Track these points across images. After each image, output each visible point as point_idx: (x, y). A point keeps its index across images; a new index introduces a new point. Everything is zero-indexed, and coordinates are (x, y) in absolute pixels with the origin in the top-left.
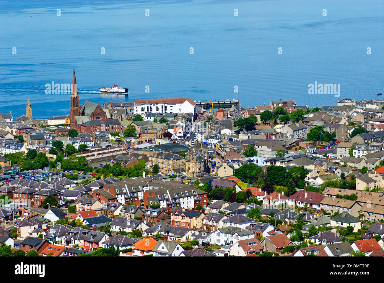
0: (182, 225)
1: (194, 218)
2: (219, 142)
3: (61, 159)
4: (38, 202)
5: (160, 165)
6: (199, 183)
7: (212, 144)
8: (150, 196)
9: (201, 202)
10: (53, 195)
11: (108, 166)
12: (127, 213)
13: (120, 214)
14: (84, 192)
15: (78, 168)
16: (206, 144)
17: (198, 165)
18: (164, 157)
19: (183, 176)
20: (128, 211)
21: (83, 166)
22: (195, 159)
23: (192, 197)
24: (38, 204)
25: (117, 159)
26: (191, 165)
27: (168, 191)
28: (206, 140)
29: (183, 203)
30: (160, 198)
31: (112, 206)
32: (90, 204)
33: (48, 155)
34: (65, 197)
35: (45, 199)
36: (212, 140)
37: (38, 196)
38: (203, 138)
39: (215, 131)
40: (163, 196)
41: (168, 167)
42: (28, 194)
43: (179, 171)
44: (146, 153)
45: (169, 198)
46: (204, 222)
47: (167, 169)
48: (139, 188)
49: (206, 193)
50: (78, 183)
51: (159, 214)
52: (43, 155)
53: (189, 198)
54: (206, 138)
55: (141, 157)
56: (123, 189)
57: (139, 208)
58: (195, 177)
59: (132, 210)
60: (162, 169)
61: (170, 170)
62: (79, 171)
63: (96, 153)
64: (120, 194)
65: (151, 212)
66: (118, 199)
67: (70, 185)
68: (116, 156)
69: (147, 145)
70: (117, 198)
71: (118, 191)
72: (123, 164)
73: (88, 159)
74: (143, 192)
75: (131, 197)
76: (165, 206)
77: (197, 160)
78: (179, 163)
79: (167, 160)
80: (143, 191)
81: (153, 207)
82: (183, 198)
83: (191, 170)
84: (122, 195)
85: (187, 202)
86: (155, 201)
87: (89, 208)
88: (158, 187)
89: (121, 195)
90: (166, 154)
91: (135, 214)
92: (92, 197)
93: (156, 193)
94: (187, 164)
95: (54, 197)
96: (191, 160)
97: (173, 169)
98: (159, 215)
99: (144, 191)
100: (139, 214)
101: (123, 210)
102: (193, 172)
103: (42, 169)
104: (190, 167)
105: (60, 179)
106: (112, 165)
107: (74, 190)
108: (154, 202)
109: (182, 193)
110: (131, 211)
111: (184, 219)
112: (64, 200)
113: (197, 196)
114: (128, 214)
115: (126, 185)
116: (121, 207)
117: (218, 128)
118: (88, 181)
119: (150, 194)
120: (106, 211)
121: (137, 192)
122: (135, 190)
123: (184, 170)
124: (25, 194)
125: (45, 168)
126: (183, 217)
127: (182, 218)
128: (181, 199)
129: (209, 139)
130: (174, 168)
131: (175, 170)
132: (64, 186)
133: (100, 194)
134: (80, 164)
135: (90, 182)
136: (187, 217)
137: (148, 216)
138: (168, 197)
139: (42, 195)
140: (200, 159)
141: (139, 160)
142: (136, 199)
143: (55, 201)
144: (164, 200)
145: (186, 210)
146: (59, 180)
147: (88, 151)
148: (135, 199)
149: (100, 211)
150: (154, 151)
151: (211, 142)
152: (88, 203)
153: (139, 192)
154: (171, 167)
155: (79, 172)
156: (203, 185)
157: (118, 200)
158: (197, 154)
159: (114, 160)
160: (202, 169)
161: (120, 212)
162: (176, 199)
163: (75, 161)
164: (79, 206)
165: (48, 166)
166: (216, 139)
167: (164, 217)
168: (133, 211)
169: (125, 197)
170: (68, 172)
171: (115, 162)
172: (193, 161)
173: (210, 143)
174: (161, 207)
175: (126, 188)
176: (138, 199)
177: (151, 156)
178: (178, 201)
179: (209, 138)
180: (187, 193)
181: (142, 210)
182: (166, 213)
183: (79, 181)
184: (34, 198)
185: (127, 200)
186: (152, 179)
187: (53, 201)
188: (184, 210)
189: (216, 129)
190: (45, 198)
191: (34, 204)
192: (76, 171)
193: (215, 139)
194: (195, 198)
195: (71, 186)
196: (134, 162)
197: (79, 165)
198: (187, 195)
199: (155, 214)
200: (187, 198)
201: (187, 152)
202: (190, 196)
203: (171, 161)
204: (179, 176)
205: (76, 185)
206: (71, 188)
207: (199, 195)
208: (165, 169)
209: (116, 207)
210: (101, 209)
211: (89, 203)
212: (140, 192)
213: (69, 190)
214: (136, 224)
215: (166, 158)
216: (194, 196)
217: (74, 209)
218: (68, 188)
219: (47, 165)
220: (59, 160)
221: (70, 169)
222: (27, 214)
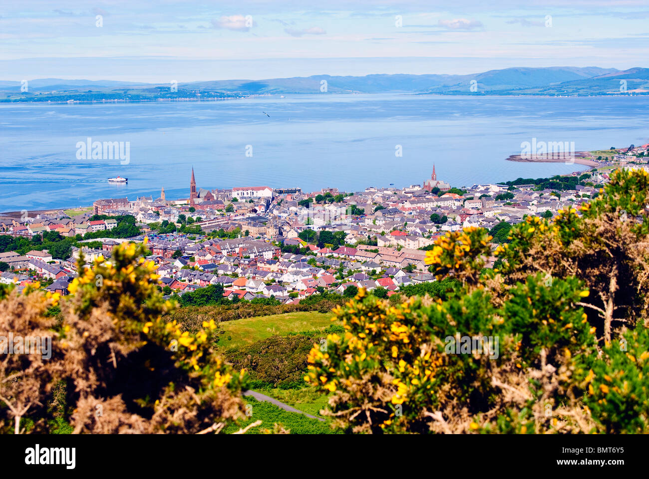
0: (265, 269)
1: (273, 265)
2: (288, 215)
5: (250, 230)
6: (275, 242)
7: (284, 216)
8: (243, 251)
9: (277, 254)
10: (180, 250)
11: (216, 231)
13: (224, 262)
14: (200, 248)
16: (280, 217)
17: (275, 230)
18: (252, 225)
19: (265, 237)
20: (229, 260)
21: (199, 231)
22: (273, 226)
23: (271, 251)
24: (170, 256)
25: (221, 226)
26: (270, 230)
27: (255, 247)
29: (265, 255)
30: (250, 252)
31: (218, 257)
32: (204, 255)
33: (176, 224)
35: (174, 253)
36: (283, 214)
37: (170, 251)
38: (278, 213)
39: (285, 208)
40: (252, 251)
41: (255, 231)
42: (163, 249)
43: (262, 234)
44: (240, 222)
46: (279, 267)
48: (236, 246)
49: (280, 248)
51: (249, 262)
52: (172, 224)
53: (269, 252)
54: (280, 213)
55: (237, 225)
56: (225, 246)
57: (236, 258)
58: (273, 238)
60: (251, 233)
61: (256, 234)
62: (196, 234)
63: (207, 223)
64: (224, 249)
65: (244, 261)
68: (220, 224)
70: (221, 252)
71: (222, 248)
72: (225, 229)
73: (202, 226)
74: (238, 248)
75: (231, 251)
76: (254, 257)
78: (262, 229)
79: (254, 227)
81: (245, 258)
82: (265, 251)
83: (270, 233)
87: (203, 258)
88: (248, 245)
90: (254, 223)
91: (233, 262)
92: (205, 251)
93: (248, 248)
94: (268, 229)
96: (270, 227)
99: (240, 248)
100: (237, 262)
101: (226, 260)
102: (271, 235)
103: (172, 233)
105: (184, 240)
106: (218, 230)
107: (193, 246)
108: (246, 255)
112: (187, 253)
114: (229, 262)
115: (227, 244)
116: (224, 258)
118: (202, 241)
119: (243, 249)
120: (214, 260)
121: (235, 248)
122: (233, 247)
123: (265, 234)
125: (174, 232)
126: (265, 264)
128: (264, 253)
130: (259, 232)
131: (260, 234)
132: (186, 244)
133: (210, 250)
135: (204, 242)
136: (267, 264)
137: (242, 264)
138: (255, 251)
139: (172, 250)
140: (276, 226)
141: (236, 227)
142: (234, 253)
143: (181, 254)
144: (253, 253)
145: (267, 259)
147: (202, 221)
149: (211, 261)
150: (245, 221)
152: (202, 255)
154: (257, 231)
156: (278, 244)
158: (274, 223)
160: (278, 233)
162: (260, 252)
163: (194, 228)
164: (197, 258)
165: (176, 231)
166: (286, 213)
167: (253, 264)
168: (232, 260)
169: (227, 251)
170: (189, 235)
171: (220, 229)
173: (282, 216)
174: (251, 258)
176: (236, 252)
177: (244, 225)
178: (262, 253)
180: (268, 248)
181: (238, 259)
182: (254, 261)
183: (197, 241)
184: (167, 252)
185: (228, 253)
186: (245, 239)
187: (179, 254)
188: (265, 260)
189: (286, 206)
191: (167, 256)
194: (273, 252)
196: (233, 229)
197: (196, 231)
198: (268, 250)
199: (247, 262)
201: (267, 222)
203: (257, 228)
204: (262, 238)
205: (194, 243)
206: (191, 245)
207: (275, 250)
208: (253, 233)
209: (221, 258)
210: (211, 259)
214: (234, 268)
216: (273, 250)
217: (194, 259)
218: (189, 246)
220: (183, 227)
221: (190, 233)
222: (162, 263)
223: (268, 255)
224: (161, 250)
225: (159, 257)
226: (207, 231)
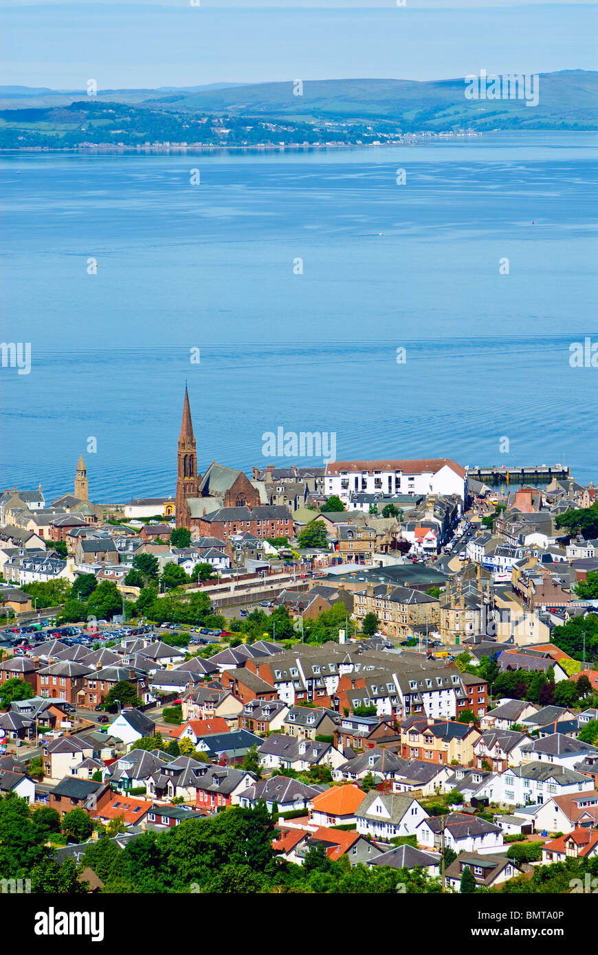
0: (426, 756)
1: (455, 740)
2: (519, 564)
3: (151, 597)
4: (95, 697)
5: (380, 614)
6: (469, 659)
7: (504, 567)
8: (353, 688)
9: (472, 703)
10: (130, 681)
11: (260, 614)
12: (299, 727)
13: (283, 727)
14: (202, 676)
15: (189, 618)
16: (490, 568)
17: (469, 616)
18: (389, 597)
19: (434, 641)
20: (301, 721)
21: (203, 616)
22: (462, 603)
23: (452, 691)
24: (95, 701)
25: (281, 599)
26: (452, 615)
27: (394, 676)
28: (489, 558)
29: (431, 704)
30: (376, 693)
31: (264, 710)
32: (215, 702)
33: (122, 588)
34: (158, 687)
35: (111, 691)
36: (502, 558)
37: (95, 683)
38: (483, 554)
39: (511, 537)
40: (382, 688)
41: (399, 620)
42: (71, 677)
43: (424, 629)
44: (348, 586)
45: (397, 692)
46: (477, 751)
47: (395, 625)
48: (328, 669)
49: (485, 681)
50: (187, 654)
51: (374, 729)
52: (109, 588)
53: (444, 693)
54: (490, 555)
55: (335, 596)
56: (291, 669)
57: (326, 714)
58: (461, 643)
59: (311, 719)
60: (385, 624)
61: (403, 627)
62: (192, 626)
63: (232, 585)
64: (284, 682)
65: (355, 725)
66: (278, 692)
67: (169, 659)
68: (278, 591)
69: (352, 567)
70: (276, 691)
71: (280, 675)
72: (295, 610)
73: (213, 597)
74: (337, 677)
75: (310, 688)
76: (389, 712)
77: (465, 606)
78: (425, 612)
79: (397, 603)
80: (339, 675)
81: (359, 713)
82: (430, 692)
83: (452, 627)
84: (289, 684)
85: (440, 703)
86: (365, 699)
87: (212, 712)
88: (371, 667)
89: (287, 684)
90: (395, 589)
91: (316, 728)
92: (220, 687)
93: (369, 680)
94: (443, 613)
95: (130, 685)
96: (452, 604)
97: (411, 626)
98: (374, 731)
99: (341, 676)
100: (328, 728)
101: (290, 719)
102: (456, 632)
103: (108, 621)
104: (450, 621)
105: (148, 645)
106: (268, 612)
107: (178, 669)
108: (363, 703)
109: (429, 682)
110: (309, 720)
111: (431, 741)
112: (155, 693)
113: (463, 690)
114: (302, 727)
115: (298, 661)
116: (286, 710)
117: (517, 530)
118: (211, 649)
119: (353, 682)
120: (249, 720)
121: (324, 677)
122: (318, 672)
123: (434, 627)
124: (66, 677)
125: (115, 617)
126: (429, 738)
127: (427, 741)
128: (426, 696)
129: (497, 557)
130: (412, 622)
131: (416, 628)
132: (155, 660)
133: (237, 681)
134: (195, 610)
135: (216, 652)
136: (437, 738)
137: (348, 735)
138: (394, 691)
139: (103, 681)
140: (472, 602)
141: (332, 602)
142: (322, 694)
143: (134, 694)
144: (387, 697)
145: (436, 721)
146: (145, 646)
147: (215, 580)
148: (319, 693)
149: (237, 721)
150: (367, 581)
151: (502, 563)
152: (208, 700)
153: (329, 676)
154: (405, 619)
155: (192, 628)
156: (479, 665)
157: (279, 695)
158: (467, 590)
159: (275, 601)
160: (478, 625)
161: (283, 724)
162: (413, 694)
163: (184, 602)
164: (187, 708)
165: (122, 614)
166: (513, 557)
167: (385, 737)
168: (312, 721)
169: (294, 687)
170: (168, 627)
171: (277, 607)
172: (457, 608)
173: (498, 567)
174: (378, 714)
175: (297, 667)
176: (326, 693)
177: (359, 595)
178: (419, 699)
179: (496, 554)
180: (440, 680)
181: (334, 718)
182: (390, 727)
183: (192, 649)
184: (86, 686)
185: (300, 696)
186: (360, 647)
187: (128, 696)
188: (430, 722)
189: (513, 532)
190: (110, 687)
191: (85, 701)
192: (186, 625)
193: (510, 556)
194: (458, 694)
195: (171, 661)
196: (320, 608)
197: (192, 613)
198: (439, 685)
199: (364, 729)
200: (440, 694)
201: (443, 584)
202: (445, 690)
203: (406, 606)
204: (424, 642)
205: (183, 659)
206: (172, 664)
207: (468, 686)
208: (391, 624)
209: (274, 711)
210: (239, 717)
211: (211, 702)
212: (331, 678)
213: (167, 669)
214: (319, 751)
215: (393, 600)
216: (457, 689)
217: (177, 715)
218: (165, 666)
219: (119, 612)
220: (147, 600)
221: (172, 621)
222: (67, 725)
223: (442, 706)
224: (63, 681)
225: (57, 706)
226: (229, 616)
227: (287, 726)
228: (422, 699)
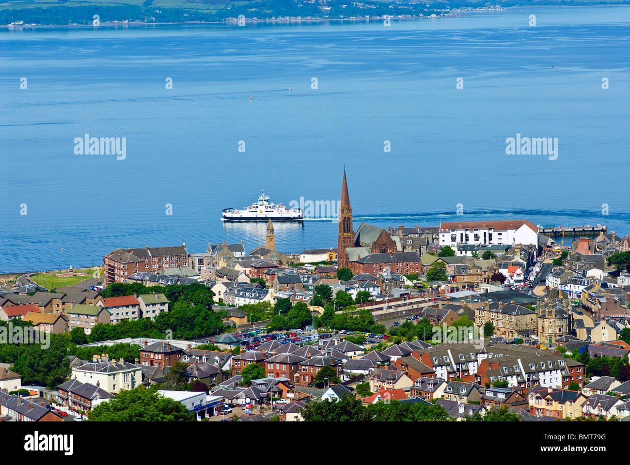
0: (548, 414)
1: (568, 403)
2: (587, 289)
3: (332, 313)
4: (307, 377)
5: (494, 323)
6: (565, 351)
7: (574, 292)
8: (490, 369)
9: (573, 380)
10: (332, 366)
11: (409, 324)
12: (455, 395)
13: (443, 396)
14: (379, 363)
15: (360, 327)
16: (564, 293)
17: (558, 323)
18: (501, 310)
19: (533, 341)
20: (456, 392)
21: (368, 325)
22: (553, 314)
23: (559, 371)
24: (307, 381)
25: (424, 313)
26: (546, 323)
27: (519, 361)
28: (563, 286)
29: (544, 380)
30: (506, 372)
31: (429, 384)
32: (393, 379)
33: (312, 308)
34: (349, 371)
35: (319, 373)
36: (573, 286)
37: (307, 368)
38: (559, 283)
39: (576, 272)
40: (511, 369)
41: (508, 326)
42: (289, 364)
43: (526, 333)
44: (470, 305)
45: (521, 372)
46: (585, 410)
47: (505, 330)
48: (470, 357)
49: (582, 364)
50: (365, 350)
51: (509, 396)
52: (301, 306)
53: (554, 372)
54: (564, 284)
55: (461, 311)
56: (444, 357)
57: (474, 386)
58: (554, 342)
59: (463, 390)
60: (498, 330)
61: (511, 332)
62: (362, 332)
63: (385, 305)
64: (439, 366)
65: (495, 393)
66: (436, 373)
67: (353, 353)
68: (422, 308)
69: (469, 293)
70: (434, 372)
71: (437, 361)
72: (434, 321)
73: (374, 313)
74: (476, 363)
75: (458, 370)
76: (516, 385)
77: (556, 316)
78: (527, 320)
79: (507, 315)
80: (477, 361)
81: (497, 385)
82: (544, 372)
83: (546, 331)
84: (443, 367)
85: (551, 379)
86: (499, 377)
87: (391, 387)
88: (501, 355)
89: (442, 368)
90: (504, 306)
91: (467, 396)
92: (396, 369)
93: (501, 363)
94: (540, 321)
95: (333, 368)
96: (547, 315)
97: (516, 331)
98: (509, 397)
99: (480, 362)
100: (475, 395)
101: (448, 390)
102: (549, 335)
103: (303, 329)
104: (545, 326)
105: (338, 343)
106: (415, 323)
107: (362, 359)
108: (497, 378)
109: (543, 364)
110: (462, 391)
111: (551, 404)
112: (348, 375)
113: (566, 370)
114: (457, 396)
115: (449, 351)
116: (444, 385)
117: (581, 267)
118: (381, 346)
119: (490, 365)
120: (419, 391)
121: (467, 362)
122: (463, 359)
123: (535, 332)
124: (286, 364)
125: (307, 327)
126: (550, 401)
127: (548, 404)
128: (541, 374)
129: (569, 285)
130: (518, 328)
131: (520, 332)
132: (344, 353)
133: (407, 366)
134: (364, 321)
135: (385, 348)
136: (555, 401)
137: (490, 401)
138: (519, 371)
139: (312, 366)
140: (560, 314)
141: (459, 315)
142: (466, 374)
143: (335, 374)
144: (514, 375)
145: (554, 390)
146: (336, 344)
147: (372, 303)
148: (464, 374)
149: (410, 392)
150: (479, 302)
151: (573, 289)
152: (389, 378)
153: (471, 362)
154: (512, 326)
155: (362, 334)
156: (572, 355)
157: (436, 375)
158: (556, 305)
159: (421, 315)
160: (565, 329)
161: (443, 394)
162: (532, 373)
163: (354, 316)
164: (374, 384)
165: (312, 325)
166: (581, 285)
167: (516, 401)
168: (464, 392)
169: (447, 369)
170: (345, 333)
171: (421, 319)
172: (550, 317)
173: (570, 292)
174: (510, 386)
175: (448, 355)
176: (469, 373)
177: (479, 310)
178: (536, 376)
179: (569, 283)
180: (550, 364)
181: (479, 390)
182: (520, 394)
183: (368, 346)
184: (300, 370)
185: (451, 376)
186: (491, 341)
187: (332, 376)
188: (550, 391)
189: (578, 268)
190: (317, 370)
191: (300, 381)
192: (358, 332)
193: (578, 284)
194: (564, 373)
195: (355, 354)
196: (452, 319)
197: (362, 323)
198: (550, 367)
199: (501, 396)
200: (551, 373)
201: (535, 303)
202: (555, 370)
203: (513, 317)
204: (528, 342)
205: (363, 352)
206: (356, 356)
207: (570, 367)
208: (503, 329)
209: (436, 385)
210: (412, 389)
211: (391, 379)
212: (472, 363)
213: (352, 359)
214: (474, 411)
215: (504, 313)
216: (562, 369)
217: (367, 389)
218: (351, 357)
219: (309, 323)
220: (328, 315)
221: (347, 329)
222: (291, 395)
223: (553, 380)
224: (284, 367)
225: (283, 382)
226: (388, 326)
227: (446, 395)
228: (538, 376)
